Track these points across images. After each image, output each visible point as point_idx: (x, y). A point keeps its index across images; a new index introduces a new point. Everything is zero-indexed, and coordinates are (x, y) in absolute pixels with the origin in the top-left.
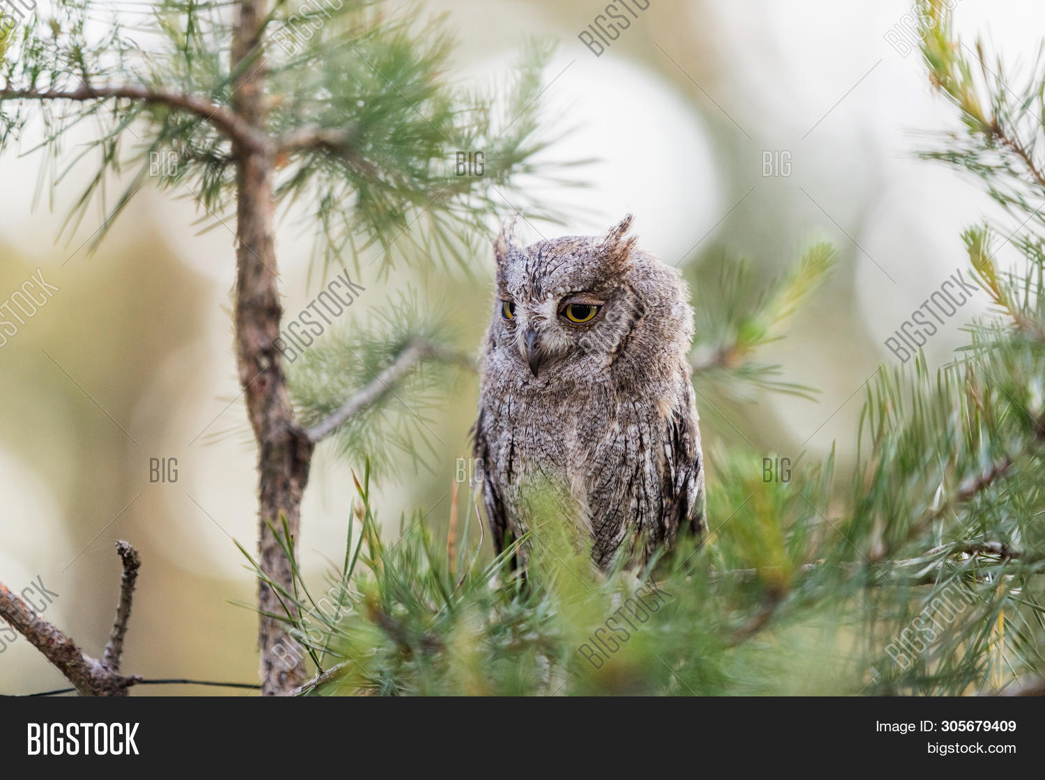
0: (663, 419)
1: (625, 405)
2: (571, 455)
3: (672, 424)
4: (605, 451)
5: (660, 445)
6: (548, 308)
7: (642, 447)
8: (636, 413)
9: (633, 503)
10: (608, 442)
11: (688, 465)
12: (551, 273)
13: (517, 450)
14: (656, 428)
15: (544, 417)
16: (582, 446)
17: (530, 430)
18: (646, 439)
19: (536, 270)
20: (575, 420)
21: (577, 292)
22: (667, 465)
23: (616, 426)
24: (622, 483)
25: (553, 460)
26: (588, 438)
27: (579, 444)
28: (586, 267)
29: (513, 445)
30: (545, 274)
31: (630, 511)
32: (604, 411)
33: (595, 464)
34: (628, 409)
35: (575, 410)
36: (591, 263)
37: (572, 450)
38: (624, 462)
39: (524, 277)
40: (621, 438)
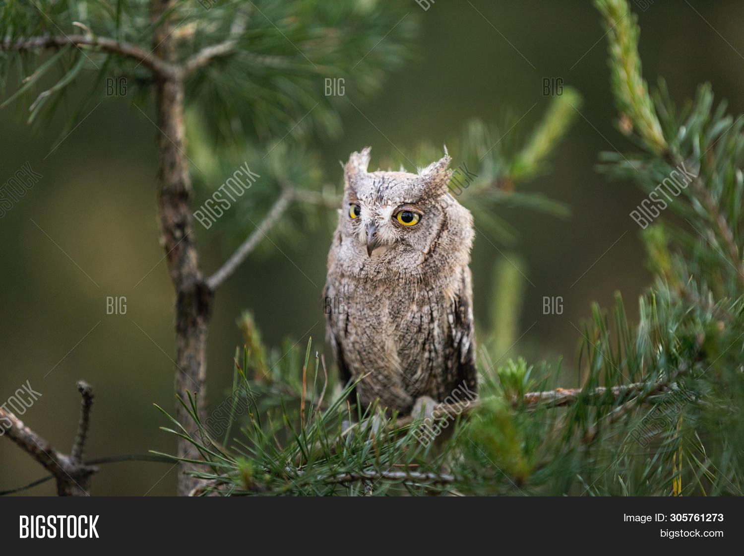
0: (447, 299)
1: (422, 293)
2: (384, 327)
3: (453, 302)
4: (407, 324)
5: (445, 316)
6: (387, 212)
7: (432, 320)
8: (429, 299)
9: (427, 355)
10: (408, 318)
11: (462, 327)
12: (391, 188)
13: (350, 318)
14: (442, 306)
15: (367, 297)
16: (391, 320)
17: (358, 306)
18: (435, 314)
19: (381, 185)
20: (387, 302)
21: (407, 203)
22: (449, 327)
23: (415, 308)
24: (418, 343)
25: (374, 328)
26: (395, 315)
27: (390, 320)
28: (416, 188)
29: (348, 316)
30: (387, 188)
31: (424, 360)
32: (407, 297)
33: (400, 333)
34: (423, 296)
35: (388, 294)
36: (419, 186)
37: (385, 324)
38: (420, 330)
39: (372, 188)
40: (419, 314)
